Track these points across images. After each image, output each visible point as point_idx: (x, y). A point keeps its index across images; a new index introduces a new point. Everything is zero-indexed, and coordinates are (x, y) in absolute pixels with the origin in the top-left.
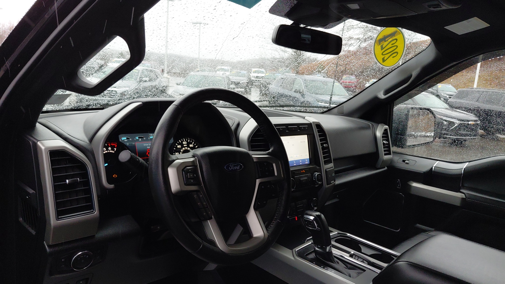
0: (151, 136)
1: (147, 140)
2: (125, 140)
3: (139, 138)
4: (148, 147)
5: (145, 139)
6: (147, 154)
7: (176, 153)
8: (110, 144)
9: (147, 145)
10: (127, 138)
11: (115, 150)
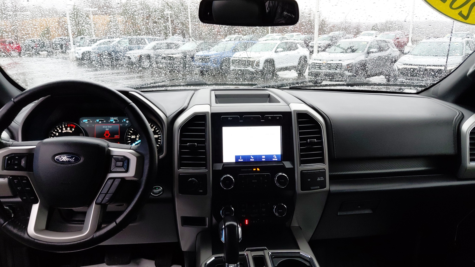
0: (111, 119)
1: (107, 122)
2: (86, 122)
3: (100, 120)
4: (106, 129)
5: (105, 121)
6: (104, 135)
7: (132, 136)
8: (69, 125)
9: (106, 127)
10: (88, 121)
11: (73, 130)
